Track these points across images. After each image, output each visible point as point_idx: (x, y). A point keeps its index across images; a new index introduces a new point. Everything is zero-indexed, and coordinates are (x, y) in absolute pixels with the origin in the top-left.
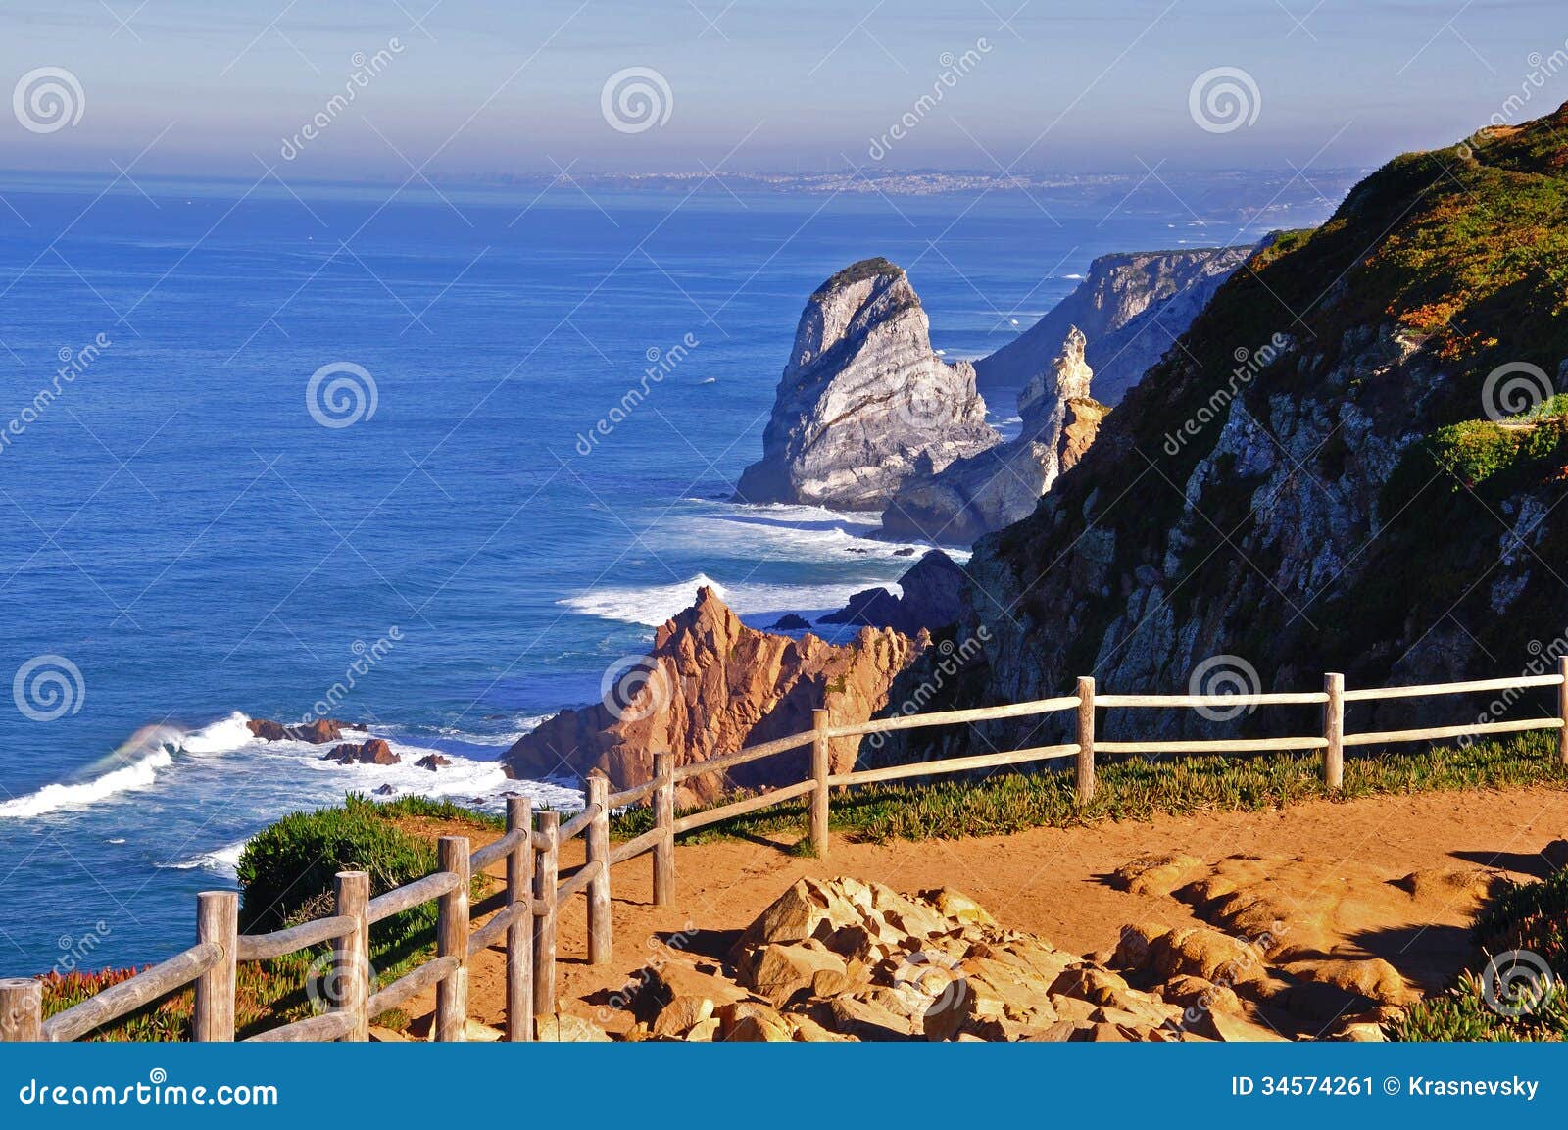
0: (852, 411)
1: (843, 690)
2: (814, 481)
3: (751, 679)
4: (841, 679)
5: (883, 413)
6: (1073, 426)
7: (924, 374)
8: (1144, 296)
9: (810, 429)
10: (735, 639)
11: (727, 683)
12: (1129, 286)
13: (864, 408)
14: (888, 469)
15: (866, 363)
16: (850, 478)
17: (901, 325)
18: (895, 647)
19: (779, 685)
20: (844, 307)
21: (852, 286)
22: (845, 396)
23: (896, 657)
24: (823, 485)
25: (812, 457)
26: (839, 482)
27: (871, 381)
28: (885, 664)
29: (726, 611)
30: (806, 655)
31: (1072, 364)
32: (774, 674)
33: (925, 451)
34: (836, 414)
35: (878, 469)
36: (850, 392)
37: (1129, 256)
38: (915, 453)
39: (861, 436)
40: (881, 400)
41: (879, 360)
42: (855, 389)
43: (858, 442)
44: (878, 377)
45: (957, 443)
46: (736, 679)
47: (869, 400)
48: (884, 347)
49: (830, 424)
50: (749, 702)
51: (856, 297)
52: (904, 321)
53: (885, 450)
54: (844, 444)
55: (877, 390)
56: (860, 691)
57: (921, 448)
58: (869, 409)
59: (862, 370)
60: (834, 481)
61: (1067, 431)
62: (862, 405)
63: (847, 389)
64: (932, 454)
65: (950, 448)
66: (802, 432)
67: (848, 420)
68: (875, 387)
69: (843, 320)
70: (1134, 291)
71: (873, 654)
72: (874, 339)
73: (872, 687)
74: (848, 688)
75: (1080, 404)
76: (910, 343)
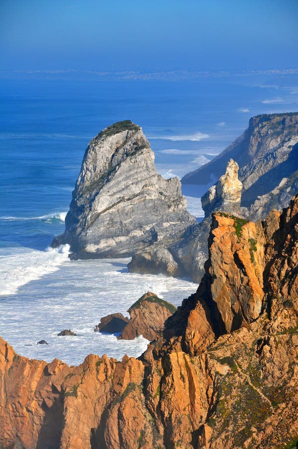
0: (113, 206)
1: (75, 394)
2: (92, 245)
3: (20, 388)
4: (75, 388)
5: (130, 206)
6: (216, 229)
7: (152, 185)
8: (277, 137)
9: (89, 216)
10: (11, 363)
11: (5, 391)
12: (269, 132)
13: (120, 204)
14: (134, 237)
15: (120, 179)
16: (112, 242)
17: (139, 158)
18: (109, 367)
19: (38, 392)
20: (108, 148)
21: (112, 136)
22: (109, 198)
23: (109, 373)
24: (97, 247)
25: (91, 231)
26: (105, 245)
27: (123, 189)
28: (102, 377)
29: (6, 345)
30: (54, 372)
31: (231, 181)
32: (34, 385)
33: (153, 227)
34: (104, 208)
35: (128, 237)
36: (111, 195)
37: (270, 116)
38: (148, 228)
39: (117, 219)
40: (129, 199)
41: (127, 178)
42: (115, 193)
43: (116, 223)
44: (127, 187)
45: (171, 223)
46: (11, 387)
47: (122, 200)
48: (130, 170)
49: (101, 213)
50: (19, 402)
51: (114, 142)
52: (141, 156)
53: (131, 227)
54: (108, 224)
55: (126, 194)
56: (87, 395)
57: (151, 226)
58: (122, 204)
59: (118, 183)
60: (103, 245)
61: (213, 232)
62: (119, 202)
63: (110, 193)
64: (157, 229)
65: (167, 226)
66: (85, 217)
67: (111, 211)
68: (125, 192)
69: (107, 155)
70: (272, 135)
71: (95, 371)
72: (125, 166)
73: (94, 392)
74: (79, 393)
75: (221, 216)
76: (144, 168)
